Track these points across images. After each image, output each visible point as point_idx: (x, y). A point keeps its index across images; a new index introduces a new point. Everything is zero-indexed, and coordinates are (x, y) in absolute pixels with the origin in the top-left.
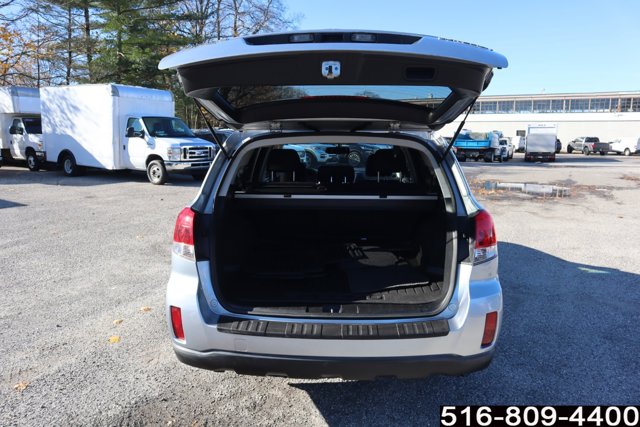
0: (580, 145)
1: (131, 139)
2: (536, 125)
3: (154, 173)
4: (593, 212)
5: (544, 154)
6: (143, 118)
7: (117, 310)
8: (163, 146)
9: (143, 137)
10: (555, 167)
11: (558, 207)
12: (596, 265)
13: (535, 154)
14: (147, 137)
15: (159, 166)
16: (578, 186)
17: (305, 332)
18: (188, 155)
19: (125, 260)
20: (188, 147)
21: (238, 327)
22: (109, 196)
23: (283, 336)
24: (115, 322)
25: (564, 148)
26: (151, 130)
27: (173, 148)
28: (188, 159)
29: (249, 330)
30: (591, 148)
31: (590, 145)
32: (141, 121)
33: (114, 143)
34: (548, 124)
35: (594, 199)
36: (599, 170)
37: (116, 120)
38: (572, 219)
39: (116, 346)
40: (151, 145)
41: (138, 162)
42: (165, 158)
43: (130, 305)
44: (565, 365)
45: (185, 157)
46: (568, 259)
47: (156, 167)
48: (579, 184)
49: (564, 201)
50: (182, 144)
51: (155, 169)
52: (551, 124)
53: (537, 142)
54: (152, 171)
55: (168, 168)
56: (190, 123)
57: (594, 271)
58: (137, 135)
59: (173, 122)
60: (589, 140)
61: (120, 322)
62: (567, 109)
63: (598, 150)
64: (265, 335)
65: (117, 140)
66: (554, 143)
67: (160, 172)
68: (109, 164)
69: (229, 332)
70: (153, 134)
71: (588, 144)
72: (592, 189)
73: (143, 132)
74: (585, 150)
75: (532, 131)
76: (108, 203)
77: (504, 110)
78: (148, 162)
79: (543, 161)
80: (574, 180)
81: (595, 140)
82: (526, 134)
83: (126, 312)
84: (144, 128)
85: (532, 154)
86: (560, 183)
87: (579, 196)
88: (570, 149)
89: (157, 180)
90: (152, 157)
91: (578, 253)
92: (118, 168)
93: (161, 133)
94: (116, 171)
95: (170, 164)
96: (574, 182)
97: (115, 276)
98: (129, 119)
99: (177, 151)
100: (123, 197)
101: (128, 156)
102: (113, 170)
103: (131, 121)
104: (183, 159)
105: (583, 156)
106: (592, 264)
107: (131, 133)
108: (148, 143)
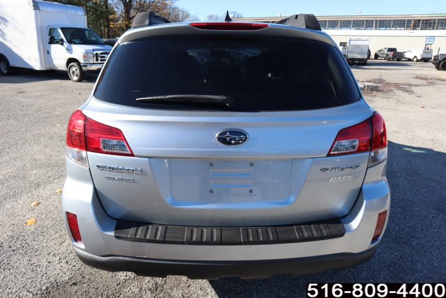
0: (384, 54)
1: (53, 46)
2: (355, 38)
3: (73, 72)
4: (402, 103)
5: (359, 60)
6: (62, 29)
7: (35, 193)
8: (79, 51)
9: (62, 44)
10: (368, 69)
11: (376, 99)
12: (416, 146)
13: (354, 59)
14: (66, 44)
15: (77, 68)
16: (387, 84)
17: (204, 240)
18: (99, 59)
19: (46, 146)
20: (99, 52)
21: (136, 234)
22: (37, 91)
23: (183, 243)
24: (33, 204)
25: (373, 56)
26: (69, 38)
27: (87, 52)
28: (99, 62)
29: (148, 237)
30: (391, 56)
31: (391, 54)
32: (60, 31)
33: (39, 49)
34: (363, 38)
35: (400, 93)
36: (399, 72)
37: (40, 30)
38: (389, 109)
39: (32, 229)
40: (69, 50)
41: (60, 64)
42: (82, 61)
43: (48, 187)
44: (413, 237)
45: (97, 60)
46: (394, 142)
47: (75, 68)
48: (387, 82)
49: (379, 94)
50: (94, 50)
51: (74, 69)
52: (366, 38)
53: (355, 51)
54: (71, 71)
55: (84, 68)
56: (101, 34)
57: (415, 151)
58: (57, 43)
59: (87, 32)
60: (390, 50)
61: (38, 204)
62: (376, 27)
63: (396, 58)
64: (164, 242)
65: (41, 46)
66: (366, 51)
67: (78, 72)
68: (37, 66)
69: (127, 239)
70: (70, 42)
71: (389, 53)
72: (397, 86)
73: (62, 40)
74: (387, 57)
75: (352, 43)
76: (36, 97)
77: (331, 27)
78: (68, 64)
79: (358, 64)
80: (384, 79)
81: (393, 50)
82: (348, 45)
83: (44, 195)
84: (63, 36)
85: (351, 59)
86: (375, 81)
87: (390, 91)
88: (376, 56)
89: (76, 78)
90: (71, 60)
91: (400, 136)
92: (44, 69)
93: (77, 41)
94: (43, 71)
95: (86, 66)
96: (384, 81)
97: (36, 160)
98: (50, 29)
99: (91, 55)
100: (48, 92)
101: (52, 60)
102: (40, 71)
103: (52, 31)
104: (95, 62)
105: (385, 61)
106: (413, 145)
107: (53, 41)
108: (67, 49)
